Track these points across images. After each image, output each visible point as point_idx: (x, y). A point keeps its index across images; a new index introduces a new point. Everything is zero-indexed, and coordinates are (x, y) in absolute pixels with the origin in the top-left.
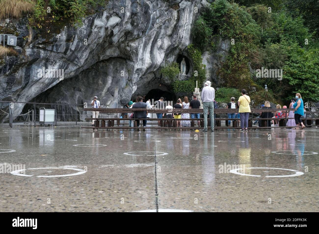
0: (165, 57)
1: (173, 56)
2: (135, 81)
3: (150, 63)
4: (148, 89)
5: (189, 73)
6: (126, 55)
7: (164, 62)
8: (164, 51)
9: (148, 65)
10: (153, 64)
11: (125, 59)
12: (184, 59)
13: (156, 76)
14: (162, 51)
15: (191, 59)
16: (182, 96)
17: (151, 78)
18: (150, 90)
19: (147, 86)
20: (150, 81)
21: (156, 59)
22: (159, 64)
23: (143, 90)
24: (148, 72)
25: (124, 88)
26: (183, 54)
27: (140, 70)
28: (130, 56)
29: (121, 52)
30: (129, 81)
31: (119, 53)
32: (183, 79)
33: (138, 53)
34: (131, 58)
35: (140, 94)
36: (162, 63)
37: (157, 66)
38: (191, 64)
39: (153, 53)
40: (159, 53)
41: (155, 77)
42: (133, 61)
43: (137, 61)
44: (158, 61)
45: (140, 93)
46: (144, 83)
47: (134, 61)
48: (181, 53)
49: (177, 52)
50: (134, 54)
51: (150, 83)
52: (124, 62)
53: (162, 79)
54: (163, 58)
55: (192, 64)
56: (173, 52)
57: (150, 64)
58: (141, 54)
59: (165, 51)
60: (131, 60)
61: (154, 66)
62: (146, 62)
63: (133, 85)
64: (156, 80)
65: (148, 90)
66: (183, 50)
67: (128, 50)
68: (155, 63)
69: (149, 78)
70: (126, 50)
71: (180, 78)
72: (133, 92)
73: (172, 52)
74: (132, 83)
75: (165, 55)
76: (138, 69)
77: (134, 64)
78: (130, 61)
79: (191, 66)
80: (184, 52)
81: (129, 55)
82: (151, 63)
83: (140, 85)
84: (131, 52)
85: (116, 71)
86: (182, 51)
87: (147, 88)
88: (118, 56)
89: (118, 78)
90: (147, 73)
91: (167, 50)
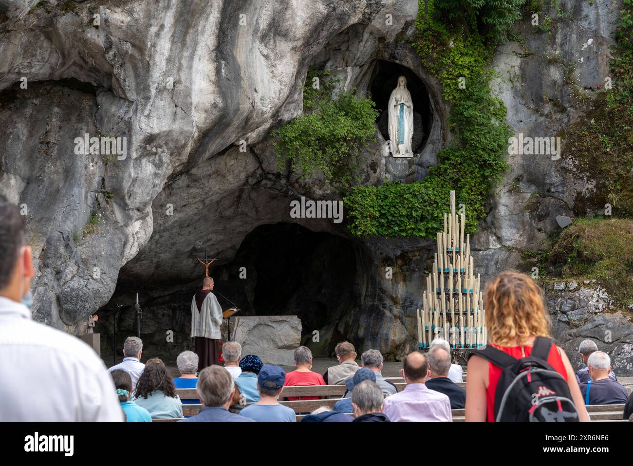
0: (299, 73)
1: (349, 69)
2: (141, 195)
3: (215, 105)
4: (236, 223)
5: (429, 148)
6: (94, 70)
7: (296, 96)
8: (291, 45)
9: (204, 115)
10: (232, 108)
11: (89, 90)
12: (402, 80)
13: (264, 166)
14: (284, 46)
15: (433, 81)
16: (399, 253)
17: (243, 176)
18: (249, 228)
19: (228, 213)
20: (241, 190)
21: (245, 83)
22: (267, 109)
23: (216, 232)
24: (214, 146)
25: (80, 233)
26: (393, 56)
27: (162, 142)
28: (110, 75)
29: (64, 56)
30: (108, 196)
31: (55, 59)
32: (398, 174)
33: (150, 56)
34: (115, 85)
35: (201, 250)
36: (288, 101)
37: (256, 119)
38: (437, 103)
39: (234, 58)
40: (267, 57)
41: (259, 172)
42: (126, 99)
43: (148, 98)
44: (257, 97)
45: (199, 245)
46: (207, 202)
47: (132, 96)
48: (386, 56)
49: (365, 48)
50: (128, 66)
51: (244, 196)
52: (86, 103)
53: (297, 180)
54: (288, 79)
55: (442, 105)
56: (348, 49)
57: (216, 113)
58: (164, 62)
59: (300, 43)
60: (114, 91)
61: (237, 122)
62: (195, 99)
63: (128, 219)
64: (269, 184)
65: (241, 229)
66: (396, 41)
67: (97, 46)
68: (246, 106)
69: (230, 178)
70: (85, 42)
71: (387, 171)
72: (132, 251)
73: (343, 48)
74: (124, 207)
75: (301, 64)
76: (150, 139)
77: (131, 114)
78: (114, 96)
79: (436, 116)
80: (400, 51)
81: (107, 67)
82: (221, 104)
83: (190, 211)
84: (111, 53)
85: (44, 147)
86: (387, 45)
87: (229, 219)
88: (51, 74)
89: (51, 183)
90: (207, 155)
91: (308, 43)
